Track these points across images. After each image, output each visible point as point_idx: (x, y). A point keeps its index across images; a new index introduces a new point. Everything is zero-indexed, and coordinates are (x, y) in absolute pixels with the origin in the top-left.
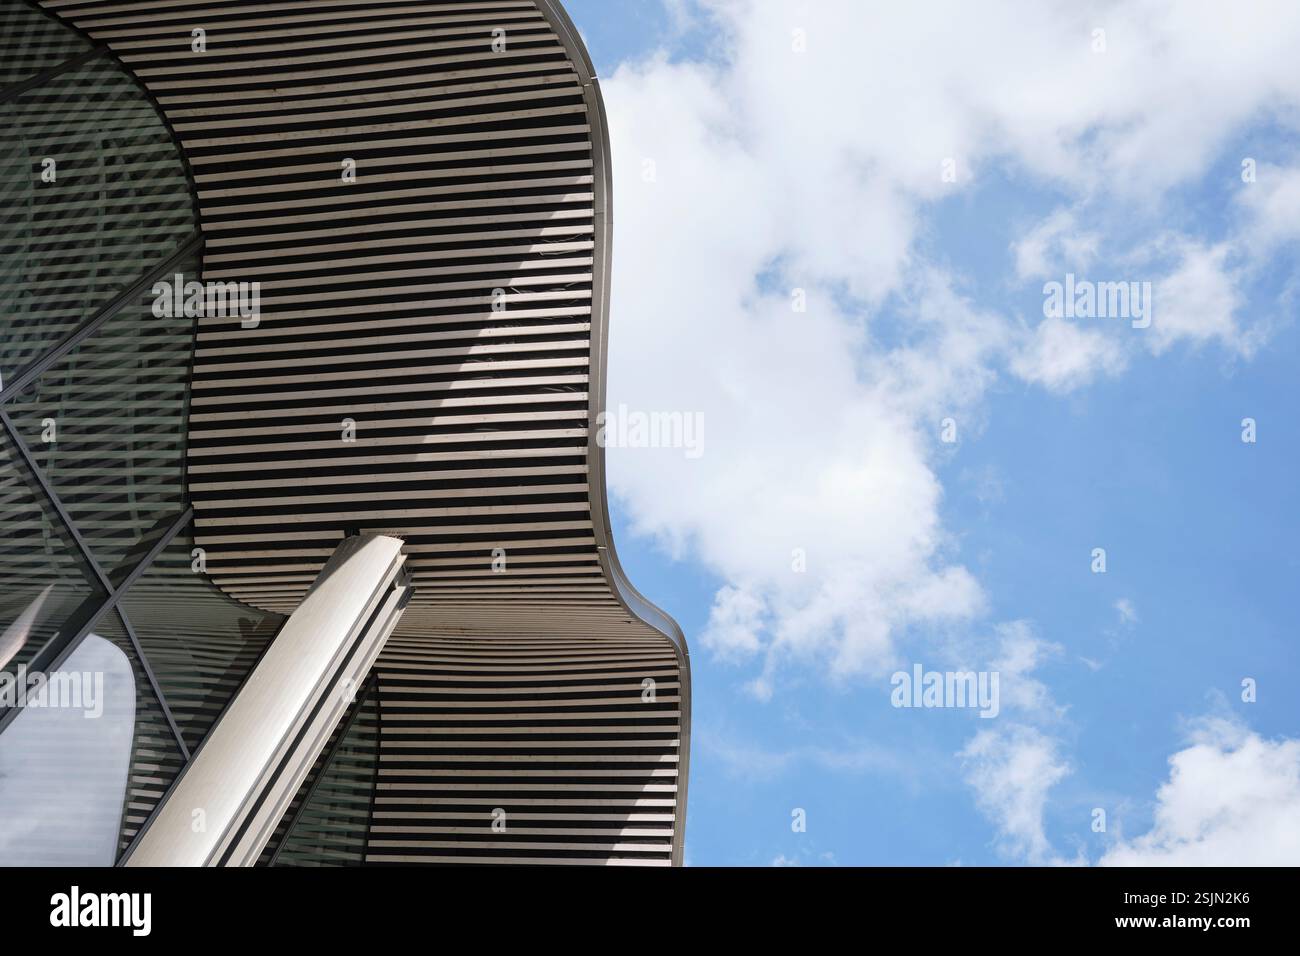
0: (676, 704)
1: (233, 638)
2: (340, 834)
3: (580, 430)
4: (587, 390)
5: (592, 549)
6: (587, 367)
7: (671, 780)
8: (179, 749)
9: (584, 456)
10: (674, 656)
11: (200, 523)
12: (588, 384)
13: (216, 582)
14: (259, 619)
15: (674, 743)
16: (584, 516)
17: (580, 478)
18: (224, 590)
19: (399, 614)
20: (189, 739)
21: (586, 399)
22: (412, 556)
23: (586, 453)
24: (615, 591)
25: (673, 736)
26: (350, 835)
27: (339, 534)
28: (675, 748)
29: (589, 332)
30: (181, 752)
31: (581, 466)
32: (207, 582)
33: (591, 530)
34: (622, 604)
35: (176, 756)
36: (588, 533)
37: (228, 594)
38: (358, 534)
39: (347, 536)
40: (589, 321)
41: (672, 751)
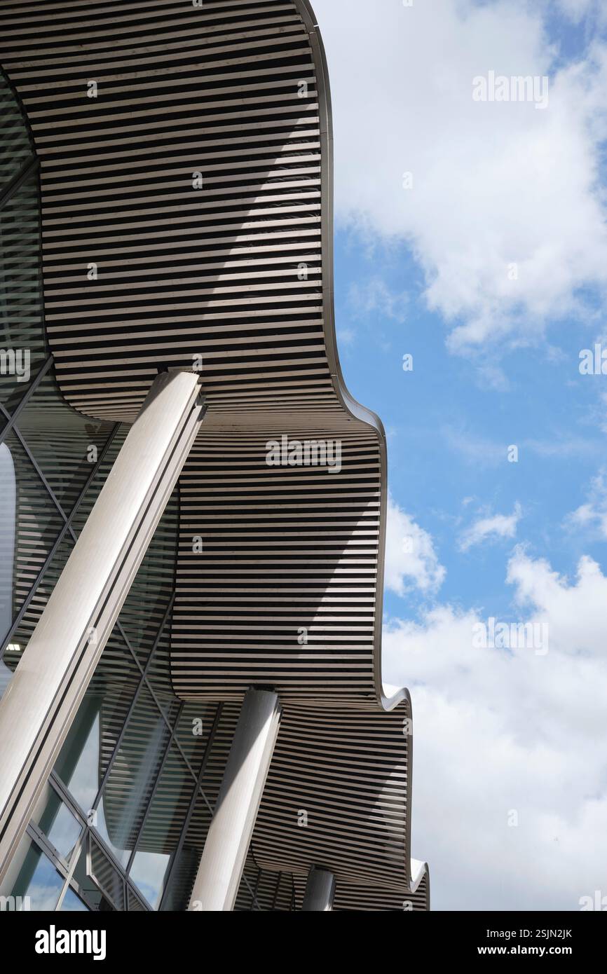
0: (378, 468)
1: (78, 434)
2: (159, 557)
3: (317, 294)
4: (321, 266)
5: (327, 376)
6: (320, 248)
7: (375, 518)
8: (59, 515)
9: (320, 313)
10: (376, 438)
11: (59, 366)
12: (321, 261)
13: (72, 405)
14: (99, 425)
15: (377, 494)
16: (322, 354)
17: (318, 328)
18: (78, 409)
19: (199, 424)
20: (66, 508)
21: (320, 272)
22: (205, 385)
23: (322, 311)
24: (342, 403)
25: (376, 490)
26: (165, 557)
27: (154, 371)
28: (377, 497)
29: (320, 223)
30: (61, 516)
31: (319, 320)
32: (65, 405)
33: (326, 363)
34: (346, 410)
35: (58, 519)
36: (324, 366)
37: (80, 411)
38: (167, 371)
39: (160, 372)
40: (320, 215)
41: (376, 499)
